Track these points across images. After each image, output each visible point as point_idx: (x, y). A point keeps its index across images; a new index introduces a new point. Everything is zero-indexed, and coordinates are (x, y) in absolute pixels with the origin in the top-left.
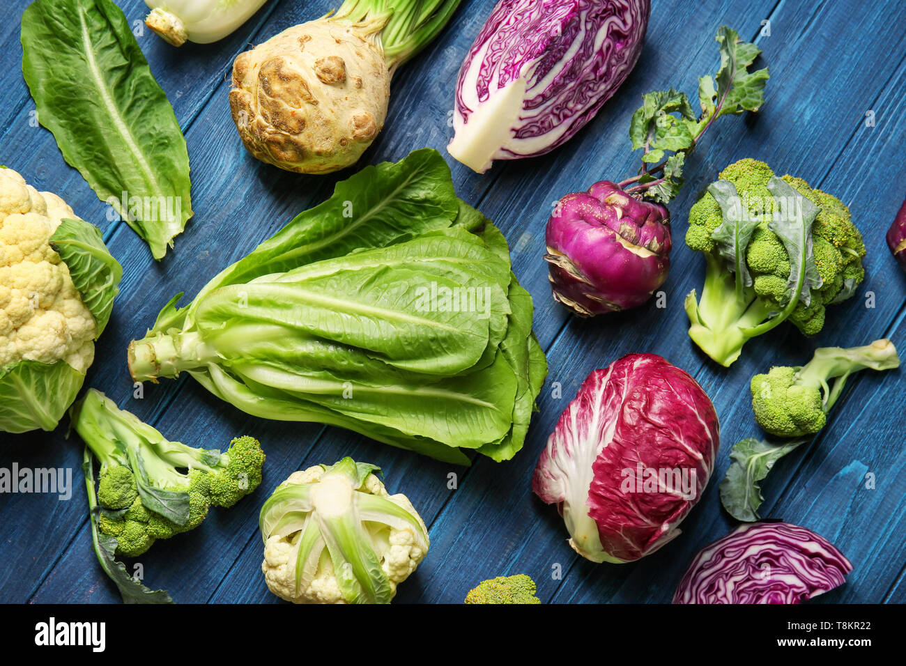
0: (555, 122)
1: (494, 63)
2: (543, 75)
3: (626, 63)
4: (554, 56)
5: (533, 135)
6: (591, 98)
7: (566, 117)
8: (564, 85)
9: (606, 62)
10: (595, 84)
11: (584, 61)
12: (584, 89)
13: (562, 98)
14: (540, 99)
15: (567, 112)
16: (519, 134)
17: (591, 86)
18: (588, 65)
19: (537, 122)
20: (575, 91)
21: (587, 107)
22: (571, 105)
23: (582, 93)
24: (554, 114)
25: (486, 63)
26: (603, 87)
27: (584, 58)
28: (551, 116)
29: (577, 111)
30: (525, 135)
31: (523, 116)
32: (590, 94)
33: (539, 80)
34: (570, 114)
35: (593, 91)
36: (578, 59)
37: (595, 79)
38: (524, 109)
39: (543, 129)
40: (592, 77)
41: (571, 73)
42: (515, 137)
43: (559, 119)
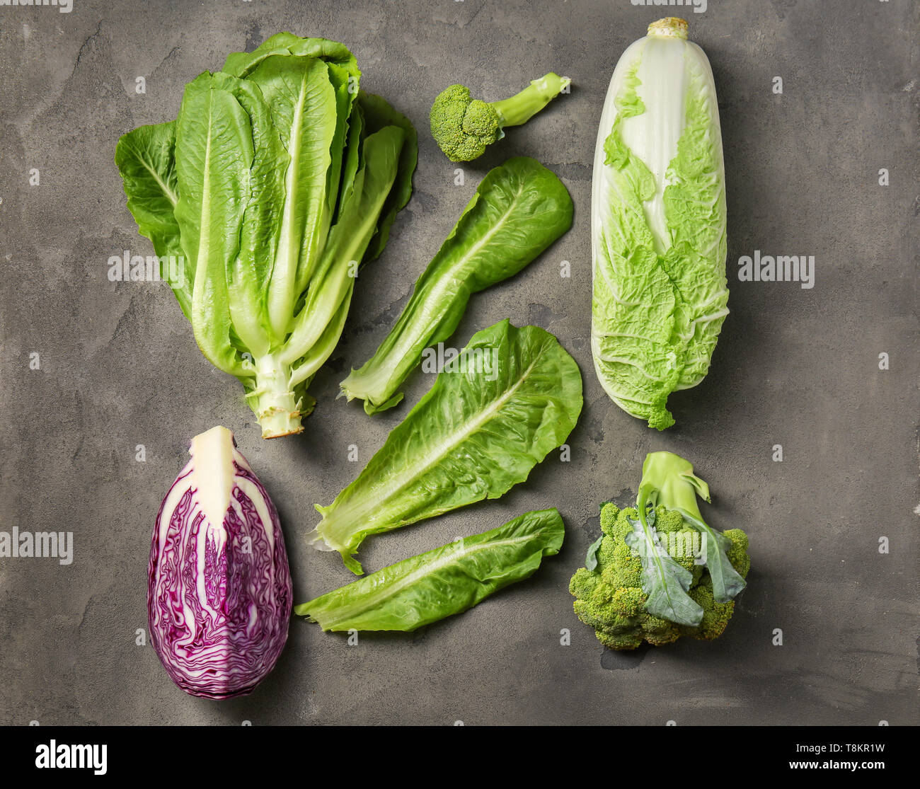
0: (172, 532)
1: (252, 528)
2: (207, 548)
3: (157, 626)
4: (210, 566)
5: (179, 506)
6: (161, 576)
7: (168, 543)
8: (187, 560)
9: (171, 608)
10: (166, 587)
11: (187, 590)
12: (171, 575)
13: (181, 551)
14: (195, 532)
15: (170, 547)
16: (190, 493)
17: (168, 583)
18: (183, 591)
19: (184, 516)
20: (176, 566)
21: (159, 567)
22: (171, 555)
23: (169, 571)
24: (177, 535)
25: (259, 525)
26: (159, 593)
27: (188, 592)
28: (178, 531)
29: (163, 556)
30: (185, 497)
31: (197, 506)
32: (164, 578)
33: (207, 540)
34: (167, 549)
35: (164, 582)
36: (193, 587)
37: (169, 590)
38: (200, 512)
39: (178, 517)
40: (172, 590)
41: (189, 573)
42: (190, 489)
43: (171, 537)
